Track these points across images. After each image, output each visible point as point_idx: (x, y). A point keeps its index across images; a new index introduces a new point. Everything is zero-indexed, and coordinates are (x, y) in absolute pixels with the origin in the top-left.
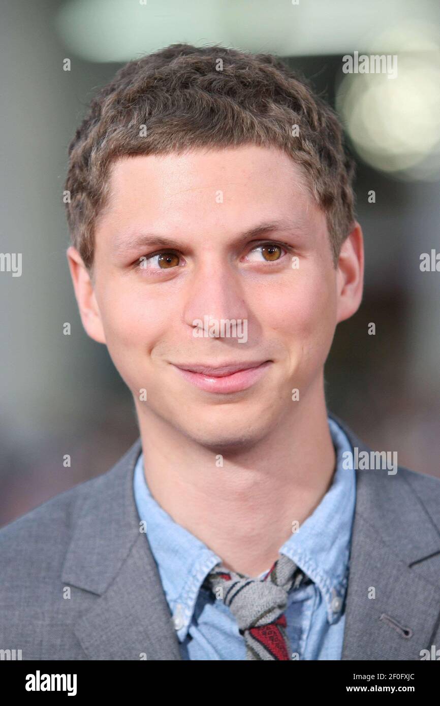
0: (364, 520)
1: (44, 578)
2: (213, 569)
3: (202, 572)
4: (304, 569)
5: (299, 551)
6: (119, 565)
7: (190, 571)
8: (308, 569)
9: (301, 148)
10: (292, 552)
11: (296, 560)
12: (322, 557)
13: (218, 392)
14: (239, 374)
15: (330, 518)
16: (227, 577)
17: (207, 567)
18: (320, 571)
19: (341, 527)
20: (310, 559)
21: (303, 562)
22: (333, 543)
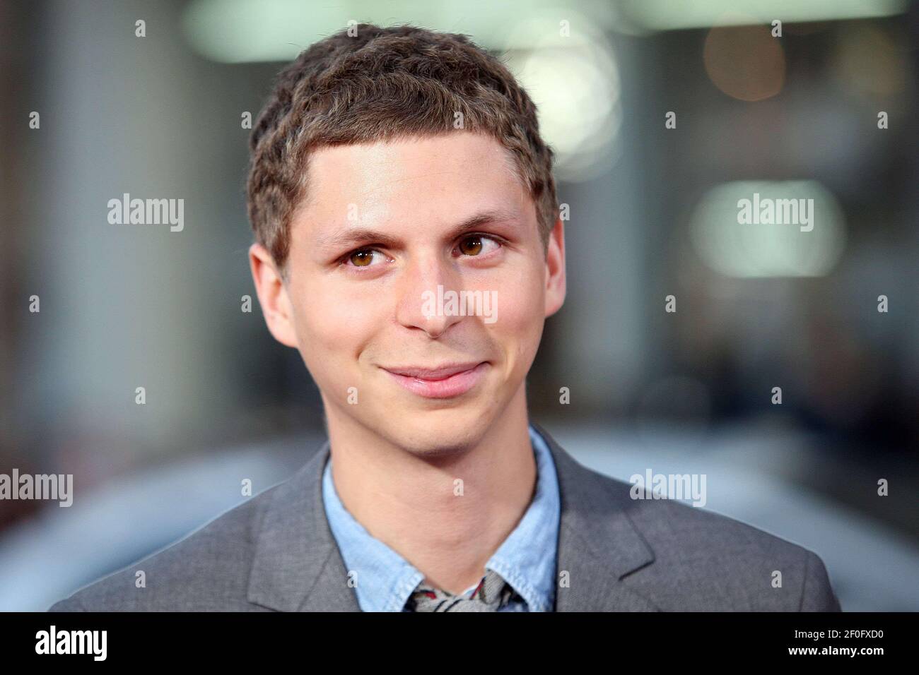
0: (572, 530)
1: (229, 597)
2: (417, 587)
3: (406, 591)
4: (513, 584)
5: (509, 566)
6: (312, 582)
7: (392, 590)
8: (518, 585)
9: (511, 134)
10: (500, 567)
11: (505, 575)
12: (531, 571)
13: (435, 397)
14: (458, 376)
15: (538, 530)
16: (431, 595)
17: (411, 584)
18: (530, 586)
19: (548, 539)
20: (520, 575)
21: (512, 577)
22: (541, 557)
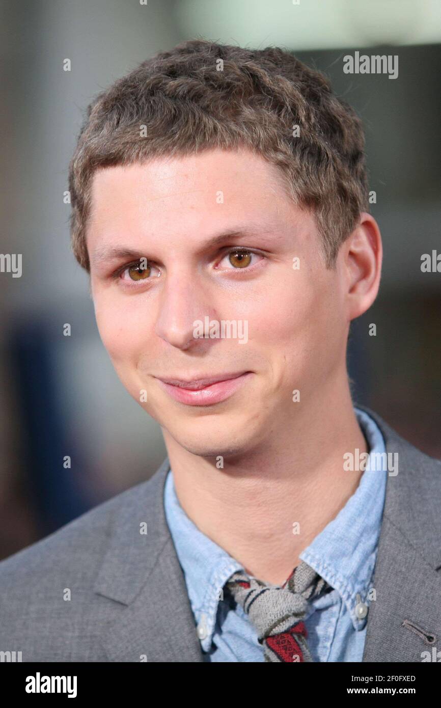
0: (391, 523)
1: (78, 588)
2: (231, 577)
3: (220, 581)
4: (322, 575)
5: (317, 557)
6: (147, 574)
7: (209, 580)
8: (326, 575)
10: (309, 557)
11: (313, 565)
12: (344, 561)
15: (352, 522)
16: (247, 584)
17: (225, 575)
18: (340, 576)
19: (364, 531)
20: (329, 565)
21: (321, 568)
22: (355, 548)
